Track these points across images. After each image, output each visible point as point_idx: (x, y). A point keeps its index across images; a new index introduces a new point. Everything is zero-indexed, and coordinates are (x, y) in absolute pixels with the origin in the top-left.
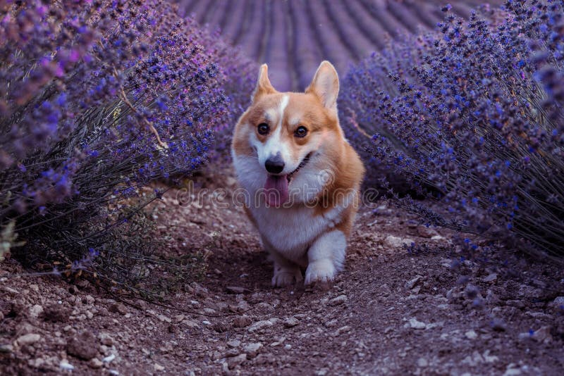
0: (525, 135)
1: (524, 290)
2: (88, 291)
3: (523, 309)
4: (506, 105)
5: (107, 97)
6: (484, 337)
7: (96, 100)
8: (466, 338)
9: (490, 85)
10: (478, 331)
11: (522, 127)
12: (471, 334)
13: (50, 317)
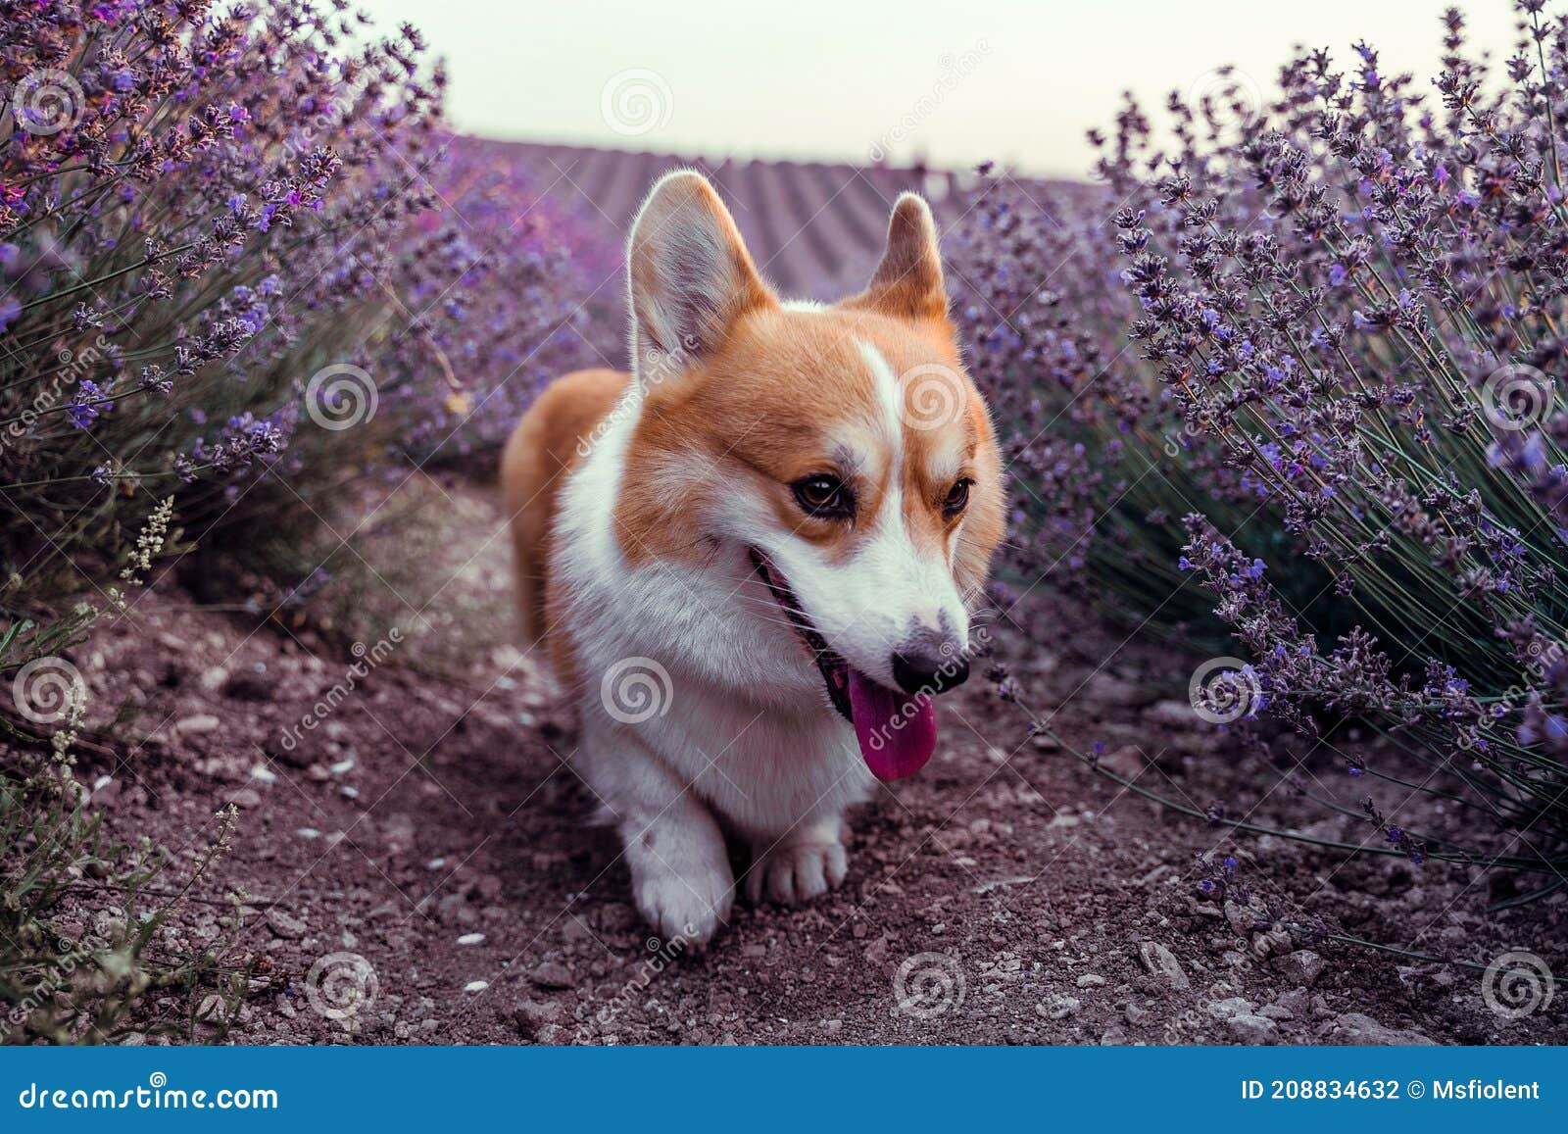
0: (1114, 400)
1: (1102, 685)
2: (314, 651)
3: (1097, 720)
4: (1081, 342)
5: (356, 290)
6: (1020, 761)
7: (335, 294)
8: (987, 760)
9: (1054, 304)
10: (1009, 750)
11: (1109, 386)
12: (998, 754)
13: (240, 690)
